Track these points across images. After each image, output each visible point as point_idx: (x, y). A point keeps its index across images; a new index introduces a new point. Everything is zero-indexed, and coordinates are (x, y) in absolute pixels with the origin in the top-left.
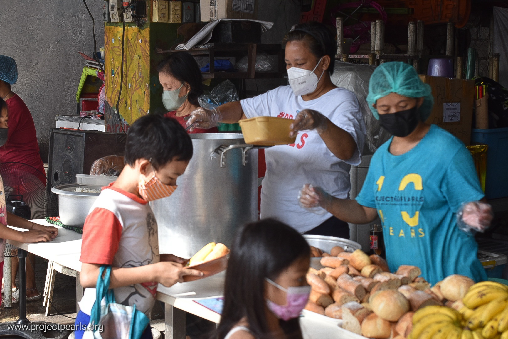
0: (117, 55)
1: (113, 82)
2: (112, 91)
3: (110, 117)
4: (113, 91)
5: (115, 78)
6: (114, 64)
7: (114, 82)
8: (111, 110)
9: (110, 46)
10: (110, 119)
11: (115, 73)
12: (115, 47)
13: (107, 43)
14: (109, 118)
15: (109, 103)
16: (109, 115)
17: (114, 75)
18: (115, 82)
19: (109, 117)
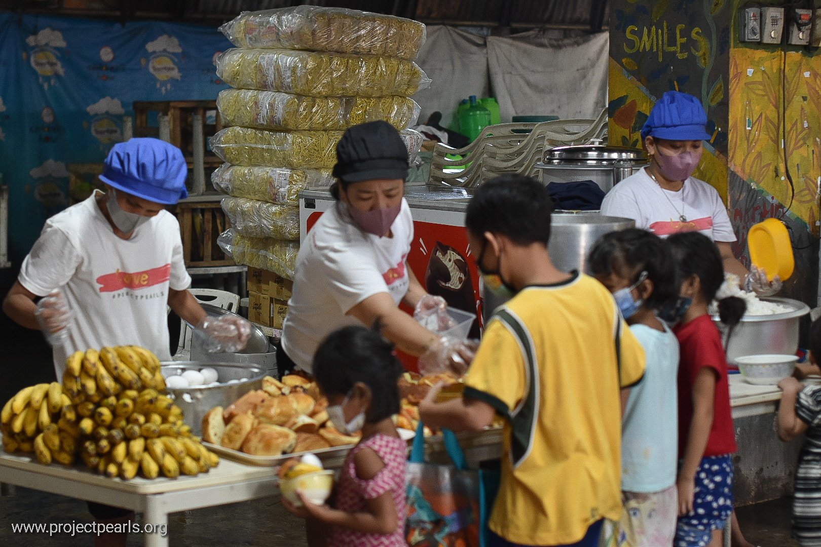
0: (757, 95)
1: (748, 139)
2: (746, 155)
3: (740, 196)
4: (748, 154)
5: (753, 132)
6: (751, 110)
7: (751, 138)
8: (743, 185)
9: (743, 81)
10: (740, 199)
11: (754, 124)
12: (753, 83)
13: (735, 76)
14: (738, 199)
15: (740, 174)
16: (739, 194)
17: (752, 128)
18: (753, 139)
19: (737, 197)
